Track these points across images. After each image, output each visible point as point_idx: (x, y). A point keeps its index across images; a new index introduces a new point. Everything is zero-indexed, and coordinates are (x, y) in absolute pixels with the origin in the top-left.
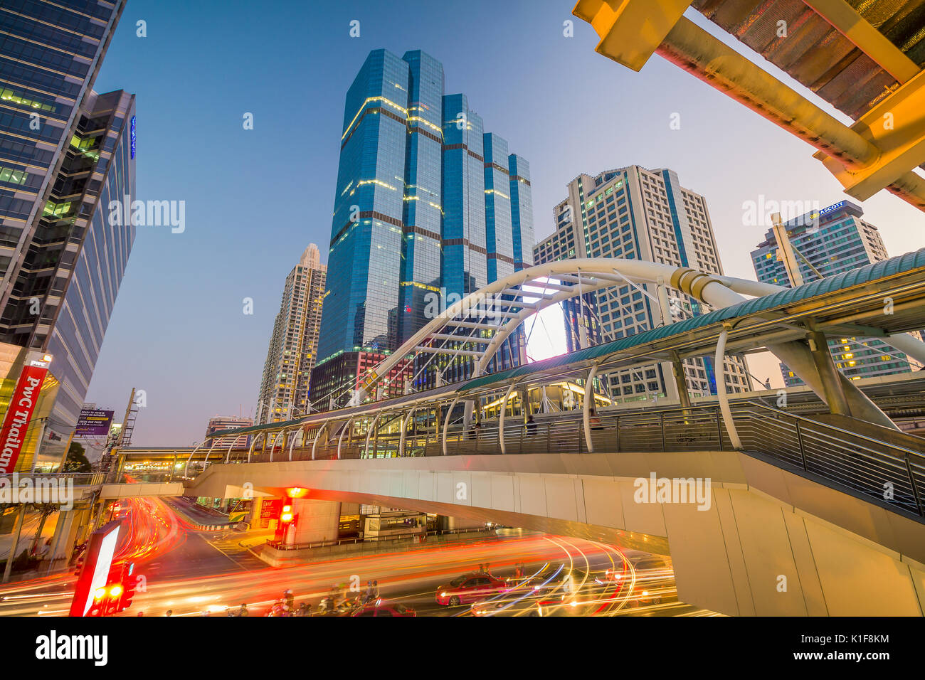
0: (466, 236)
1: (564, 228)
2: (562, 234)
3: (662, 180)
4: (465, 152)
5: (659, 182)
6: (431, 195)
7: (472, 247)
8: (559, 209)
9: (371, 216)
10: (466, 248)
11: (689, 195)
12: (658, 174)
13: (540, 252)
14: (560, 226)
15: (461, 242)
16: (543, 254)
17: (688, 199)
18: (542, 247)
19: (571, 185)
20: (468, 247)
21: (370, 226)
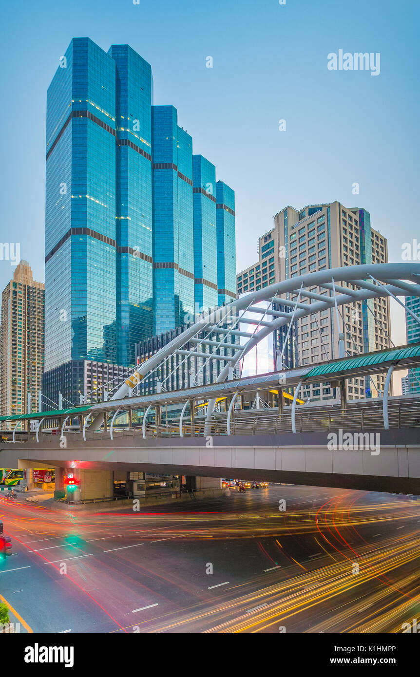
0: (176, 260)
1: (267, 259)
2: (264, 264)
3: (357, 218)
4: (175, 173)
5: (355, 220)
6: (143, 216)
7: (182, 272)
8: (263, 240)
9: (85, 233)
10: (176, 272)
11: (376, 236)
12: (354, 213)
13: (243, 279)
14: (263, 256)
15: (171, 266)
16: (245, 282)
17: (375, 239)
18: (245, 275)
19: (277, 217)
20: (178, 271)
21: (85, 243)
